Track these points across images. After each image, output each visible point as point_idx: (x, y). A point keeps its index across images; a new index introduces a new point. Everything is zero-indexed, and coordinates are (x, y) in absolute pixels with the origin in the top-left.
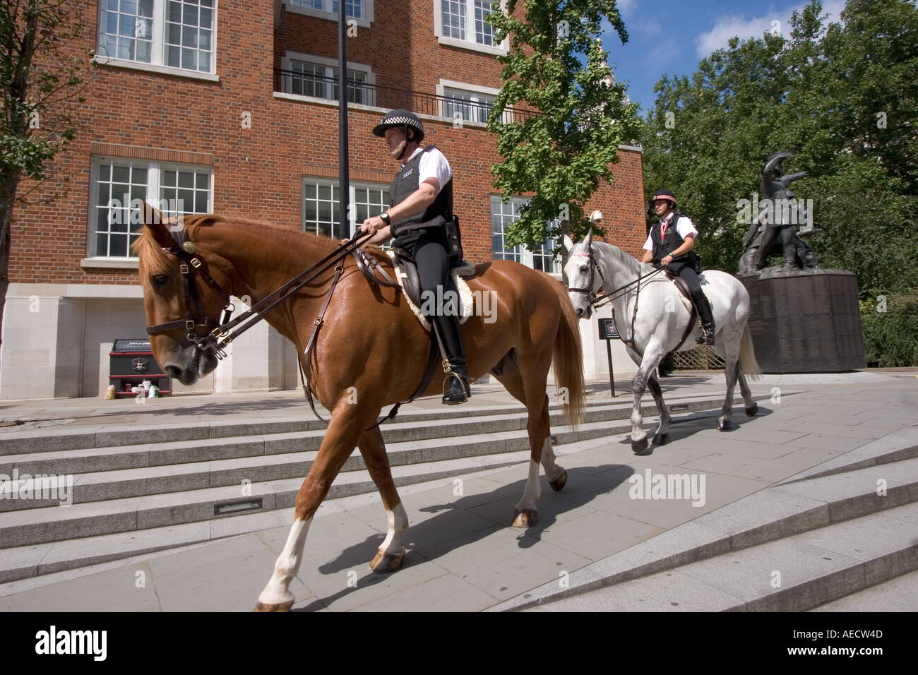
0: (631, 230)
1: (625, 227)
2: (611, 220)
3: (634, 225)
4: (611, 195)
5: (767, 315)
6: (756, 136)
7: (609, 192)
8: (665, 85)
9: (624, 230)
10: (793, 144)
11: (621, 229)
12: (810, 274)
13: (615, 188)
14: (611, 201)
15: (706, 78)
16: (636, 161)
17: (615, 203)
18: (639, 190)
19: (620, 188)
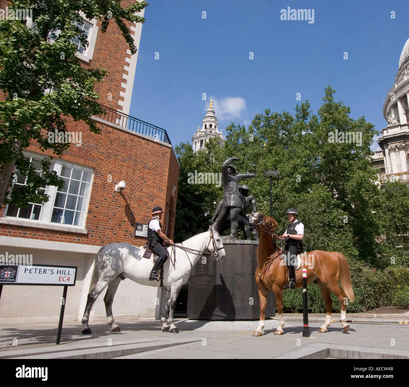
0: (153, 201)
1: (148, 198)
2: (136, 191)
3: (156, 197)
4: (141, 173)
5: (211, 272)
6: (272, 165)
7: (139, 170)
8: (233, 128)
9: (146, 200)
10: (288, 172)
11: (144, 199)
12: (242, 243)
13: (146, 168)
14: (140, 177)
15: (255, 130)
16: (166, 153)
17: (143, 179)
18: (165, 173)
19: (148, 169)
